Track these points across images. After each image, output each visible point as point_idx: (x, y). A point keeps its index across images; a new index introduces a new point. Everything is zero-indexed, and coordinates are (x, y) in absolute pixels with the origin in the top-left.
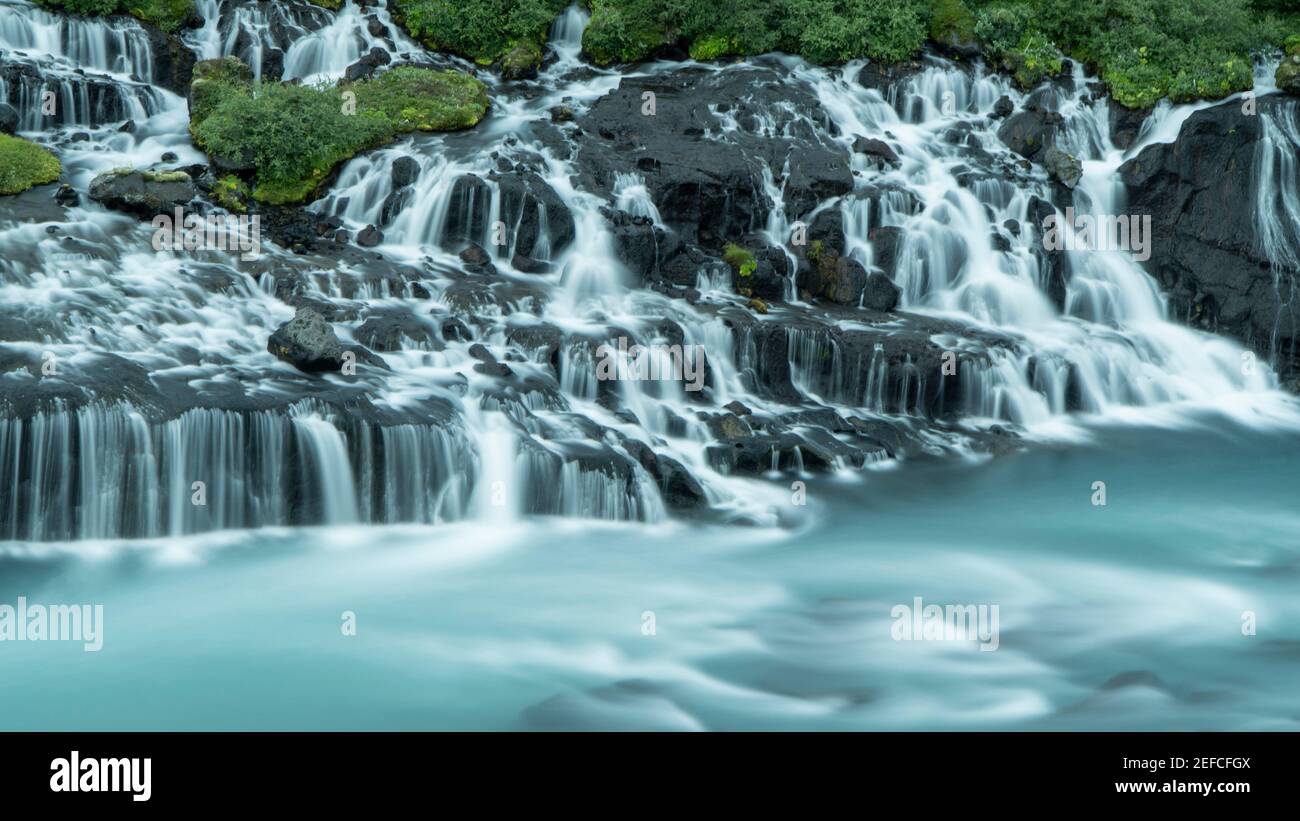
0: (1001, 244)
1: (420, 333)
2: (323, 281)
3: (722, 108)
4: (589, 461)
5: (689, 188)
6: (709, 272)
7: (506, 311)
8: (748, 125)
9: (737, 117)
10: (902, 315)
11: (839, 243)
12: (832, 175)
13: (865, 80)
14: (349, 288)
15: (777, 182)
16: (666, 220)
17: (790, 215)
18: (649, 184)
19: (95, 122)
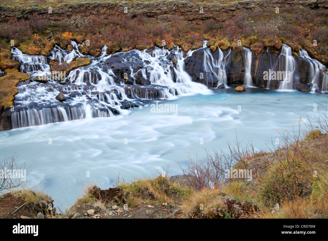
0: (166, 73)
1: (79, 94)
2: (66, 89)
3: (125, 58)
4: (101, 110)
5: (118, 70)
6: (122, 82)
7: (91, 90)
8: (128, 60)
9: (127, 59)
10: (151, 85)
11: (142, 76)
12: (140, 66)
13: (146, 52)
14: (69, 89)
15: (132, 68)
16: (116, 75)
17: (134, 72)
18: (113, 70)
19: (37, 70)
